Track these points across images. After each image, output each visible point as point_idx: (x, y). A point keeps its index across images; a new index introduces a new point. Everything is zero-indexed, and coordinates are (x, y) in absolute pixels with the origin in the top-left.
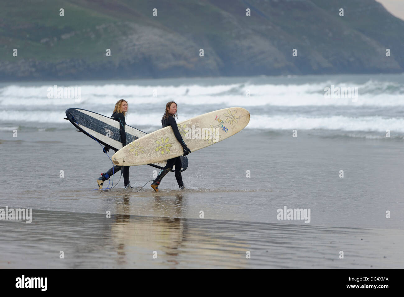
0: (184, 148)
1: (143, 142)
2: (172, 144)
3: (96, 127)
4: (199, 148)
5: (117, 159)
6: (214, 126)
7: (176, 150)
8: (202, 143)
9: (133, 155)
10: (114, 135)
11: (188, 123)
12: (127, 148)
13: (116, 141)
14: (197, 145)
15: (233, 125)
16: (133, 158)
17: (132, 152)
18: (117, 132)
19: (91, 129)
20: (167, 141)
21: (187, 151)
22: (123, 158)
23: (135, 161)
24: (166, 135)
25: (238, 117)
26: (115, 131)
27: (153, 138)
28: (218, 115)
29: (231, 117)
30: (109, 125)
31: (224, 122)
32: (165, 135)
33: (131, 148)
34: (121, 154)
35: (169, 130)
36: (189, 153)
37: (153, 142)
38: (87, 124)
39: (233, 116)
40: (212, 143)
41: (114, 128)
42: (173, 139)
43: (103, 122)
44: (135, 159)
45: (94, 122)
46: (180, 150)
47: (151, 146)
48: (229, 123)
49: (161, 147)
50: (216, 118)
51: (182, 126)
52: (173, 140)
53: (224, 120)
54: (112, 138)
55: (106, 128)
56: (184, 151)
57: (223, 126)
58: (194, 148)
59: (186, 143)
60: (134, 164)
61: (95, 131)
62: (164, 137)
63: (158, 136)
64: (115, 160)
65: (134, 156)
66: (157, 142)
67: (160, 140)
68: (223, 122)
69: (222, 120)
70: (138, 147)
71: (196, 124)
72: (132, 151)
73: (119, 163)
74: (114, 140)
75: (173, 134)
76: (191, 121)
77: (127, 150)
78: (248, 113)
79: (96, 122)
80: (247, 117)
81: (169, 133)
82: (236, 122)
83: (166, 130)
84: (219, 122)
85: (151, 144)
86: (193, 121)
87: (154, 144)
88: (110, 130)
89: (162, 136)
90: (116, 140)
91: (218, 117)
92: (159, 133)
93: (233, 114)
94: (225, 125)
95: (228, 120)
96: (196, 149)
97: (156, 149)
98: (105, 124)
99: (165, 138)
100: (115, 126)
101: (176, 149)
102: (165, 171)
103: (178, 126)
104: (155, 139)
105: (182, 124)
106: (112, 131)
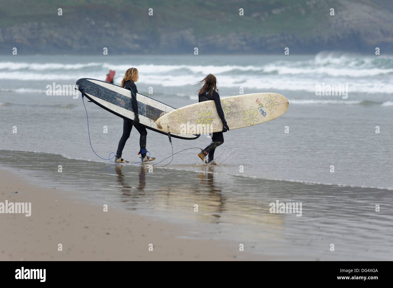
0: (223, 125)
1: (187, 111)
2: (213, 118)
3: (108, 97)
4: (237, 127)
5: (161, 123)
6: (254, 108)
7: (216, 126)
8: (241, 122)
9: (176, 122)
10: (126, 105)
11: (230, 101)
12: (171, 115)
13: (128, 111)
14: (236, 124)
15: (272, 111)
16: (176, 125)
17: (176, 120)
18: (129, 101)
19: (103, 99)
20: (209, 114)
21: (226, 128)
22: (166, 123)
23: (177, 129)
24: (209, 108)
25: (277, 104)
26: (127, 100)
27: (196, 109)
28: (259, 98)
29: (271, 102)
30: (121, 95)
31: (264, 106)
32: (207, 108)
33: (175, 115)
34: (165, 119)
35: (212, 104)
36: (228, 131)
37: (197, 113)
38: (98, 95)
39: (273, 101)
40: (249, 125)
41: (125, 97)
42: (215, 113)
43: (115, 91)
44: (177, 126)
45: (105, 92)
46: (220, 125)
47: (193, 117)
48: (268, 108)
49: (202, 119)
50: (257, 100)
51: (224, 103)
52: (214, 115)
53: (264, 105)
54: (124, 108)
55: (117, 97)
56: (224, 128)
57: (263, 110)
58: (233, 127)
59: (227, 120)
60: (175, 131)
61: (107, 101)
62: (207, 110)
63: (201, 108)
64: (159, 124)
65: (177, 124)
66: (200, 114)
67: (202, 113)
68: (262, 106)
69: (262, 103)
70: (182, 115)
71: (237, 102)
72: (176, 118)
73: (162, 128)
74: (126, 109)
75: (215, 109)
76: (234, 99)
77: (171, 117)
78: (287, 102)
79: (107, 92)
80: (286, 105)
81: (212, 107)
82: (275, 108)
83: (210, 103)
84: (259, 105)
85: (194, 114)
86: (235, 99)
87: (197, 115)
88: (122, 99)
89: (205, 109)
90: (127, 109)
91: (259, 100)
92: (202, 105)
93: (273, 100)
94: (264, 109)
95: (268, 105)
96: (234, 127)
97: (198, 120)
98: (117, 93)
99: (208, 112)
100: (126, 96)
101: (216, 124)
102: (216, 143)
103: (221, 101)
104: (198, 111)
105: (225, 100)
106: (124, 100)
